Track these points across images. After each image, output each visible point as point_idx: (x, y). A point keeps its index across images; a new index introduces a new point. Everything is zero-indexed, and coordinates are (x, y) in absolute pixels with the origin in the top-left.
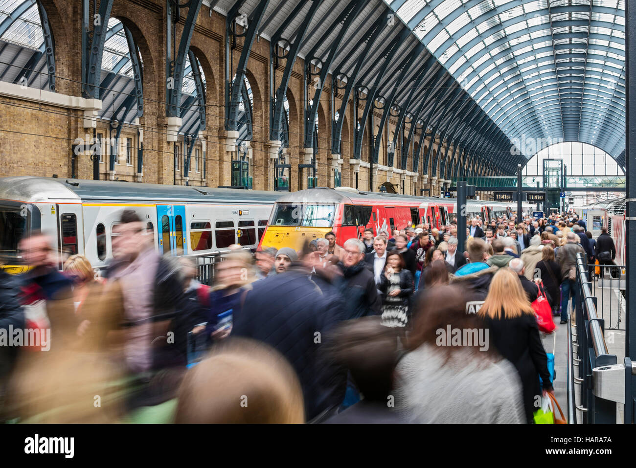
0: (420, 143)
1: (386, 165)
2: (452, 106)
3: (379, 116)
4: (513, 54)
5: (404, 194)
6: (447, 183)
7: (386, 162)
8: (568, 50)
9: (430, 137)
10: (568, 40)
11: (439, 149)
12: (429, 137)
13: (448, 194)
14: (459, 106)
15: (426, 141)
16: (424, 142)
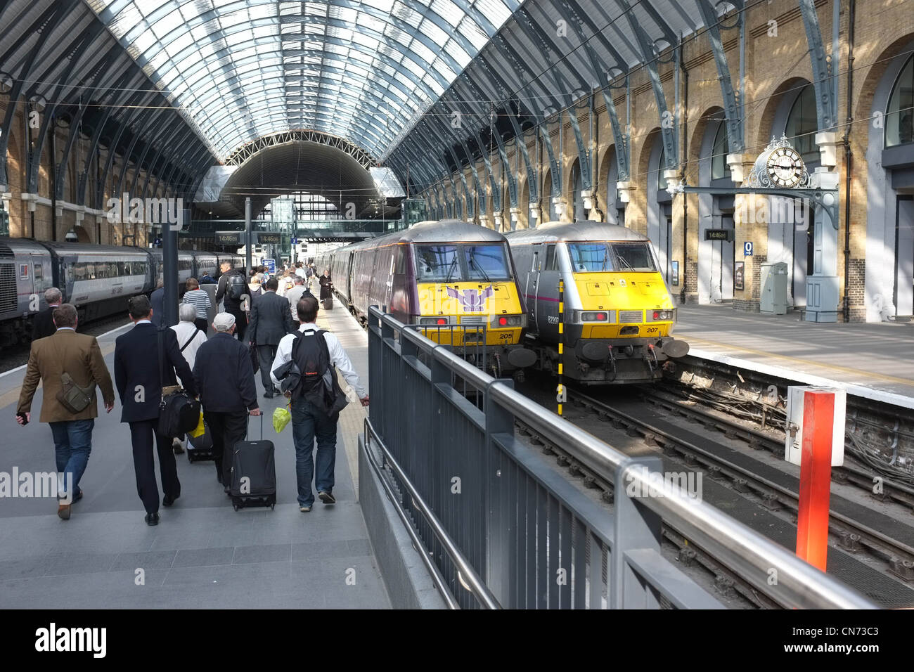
0: (121, 177)
1: (75, 203)
2: (161, 132)
3: (63, 137)
4: (236, 72)
5: (100, 243)
6: (156, 228)
7: (75, 199)
8: (300, 71)
9: (134, 170)
10: (299, 58)
11: (146, 185)
12: (131, 169)
13: (157, 242)
14: (170, 133)
15: (128, 174)
16: (126, 177)
